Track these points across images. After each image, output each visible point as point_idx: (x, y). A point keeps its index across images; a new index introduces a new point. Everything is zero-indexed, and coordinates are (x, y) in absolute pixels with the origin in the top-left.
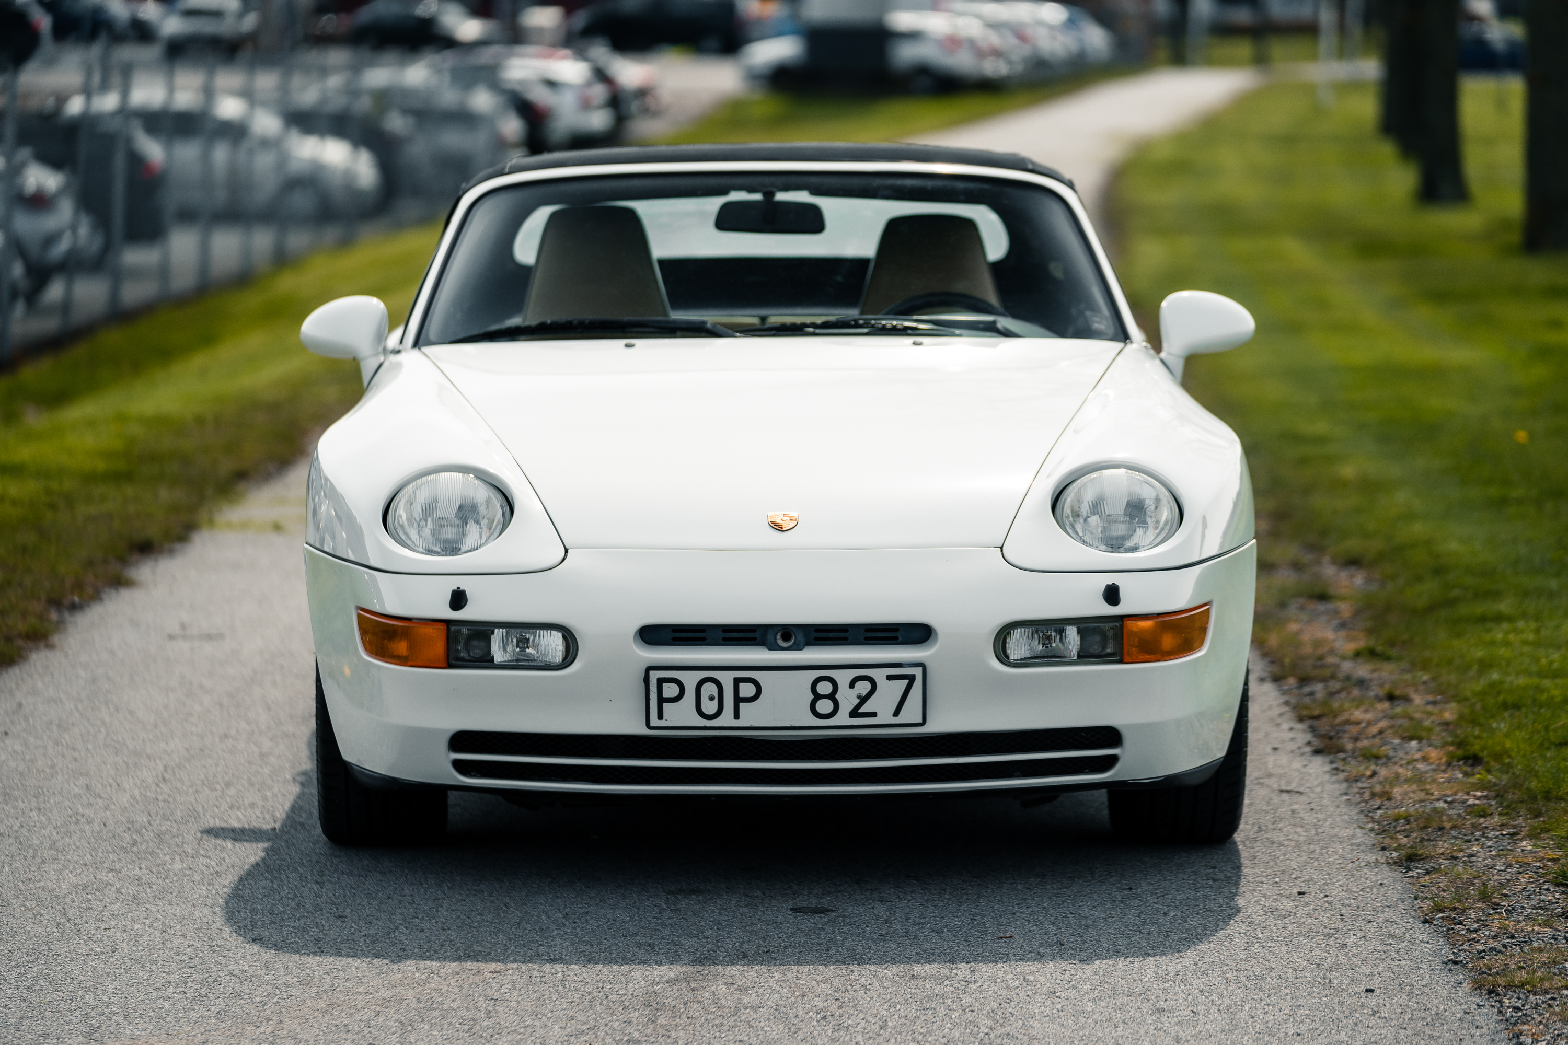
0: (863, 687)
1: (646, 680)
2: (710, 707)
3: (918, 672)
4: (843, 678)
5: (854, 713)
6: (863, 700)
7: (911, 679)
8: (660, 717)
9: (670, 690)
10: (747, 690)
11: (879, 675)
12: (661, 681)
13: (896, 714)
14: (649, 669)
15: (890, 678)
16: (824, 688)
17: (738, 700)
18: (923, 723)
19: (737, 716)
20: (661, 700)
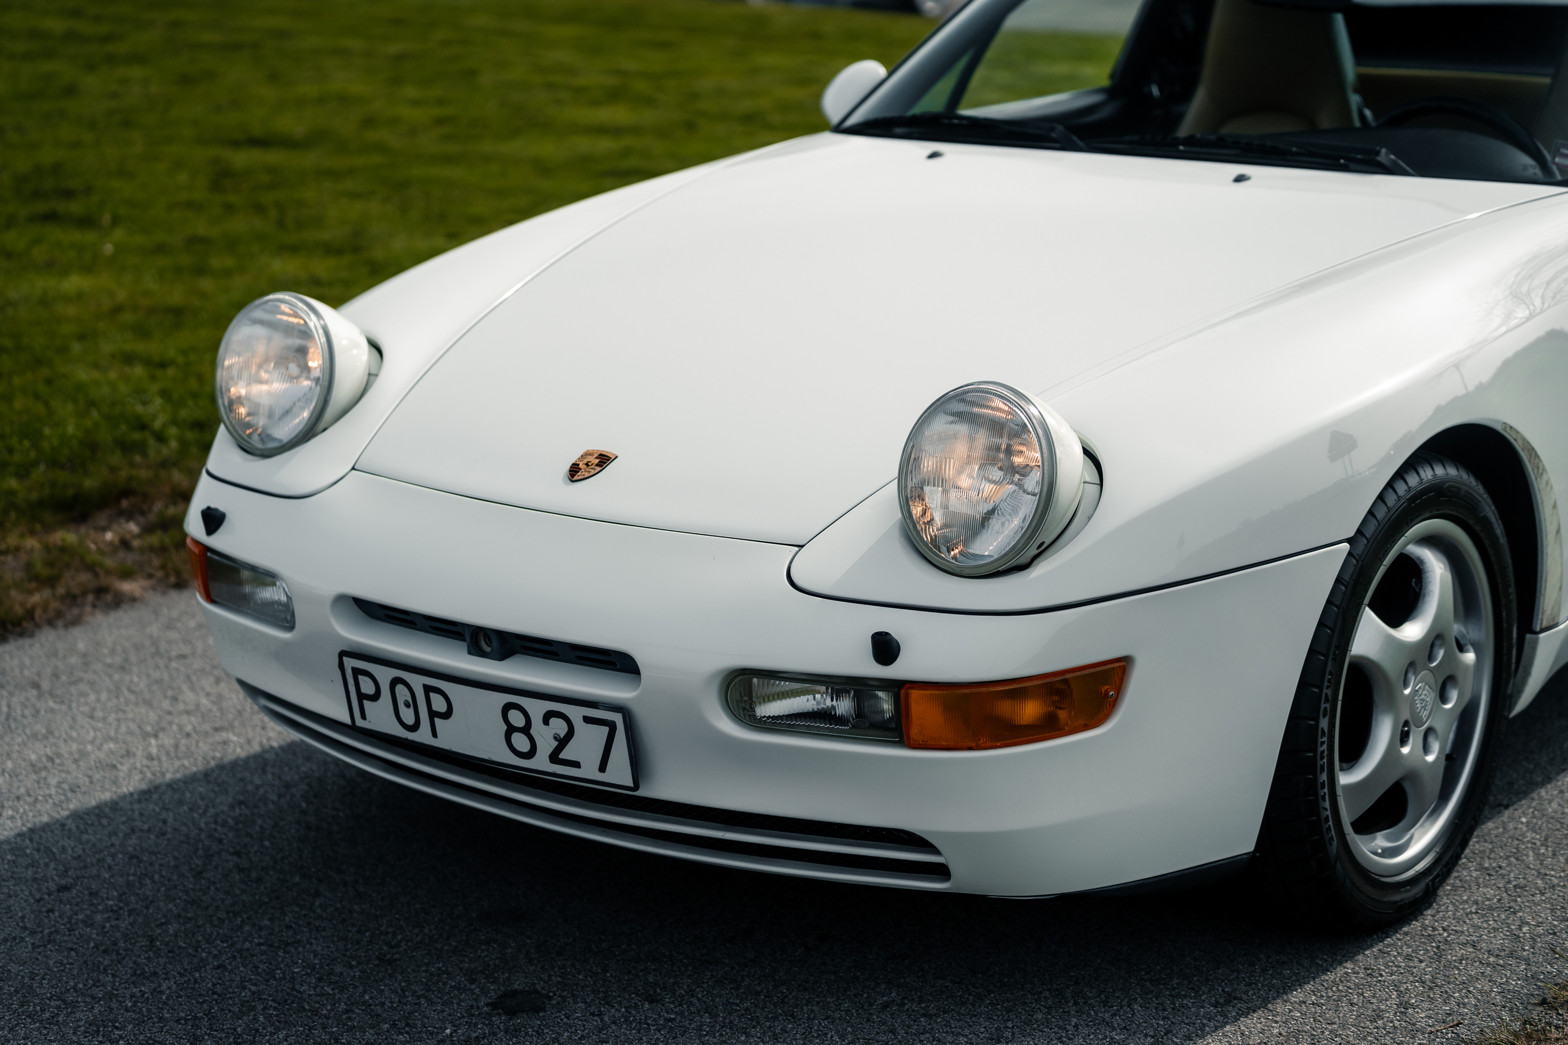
0: (558, 725)
1: (341, 666)
2: (408, 716)
3: (618, 718)
4: (537, 709)
5: (554, 758)
6: (563, 742)
7: (612, 726)
8: (364, 717)
9: (367, 687)
10: (439, 704)
11: (576, 713)
12: (357, 672)
13: (603, 768)
14: (342, 654)
15: (587, 720)
16: (517, 719)
17: (433, 714)
18: (636, 787)
19: (435, 735)
20: (362, 697)
